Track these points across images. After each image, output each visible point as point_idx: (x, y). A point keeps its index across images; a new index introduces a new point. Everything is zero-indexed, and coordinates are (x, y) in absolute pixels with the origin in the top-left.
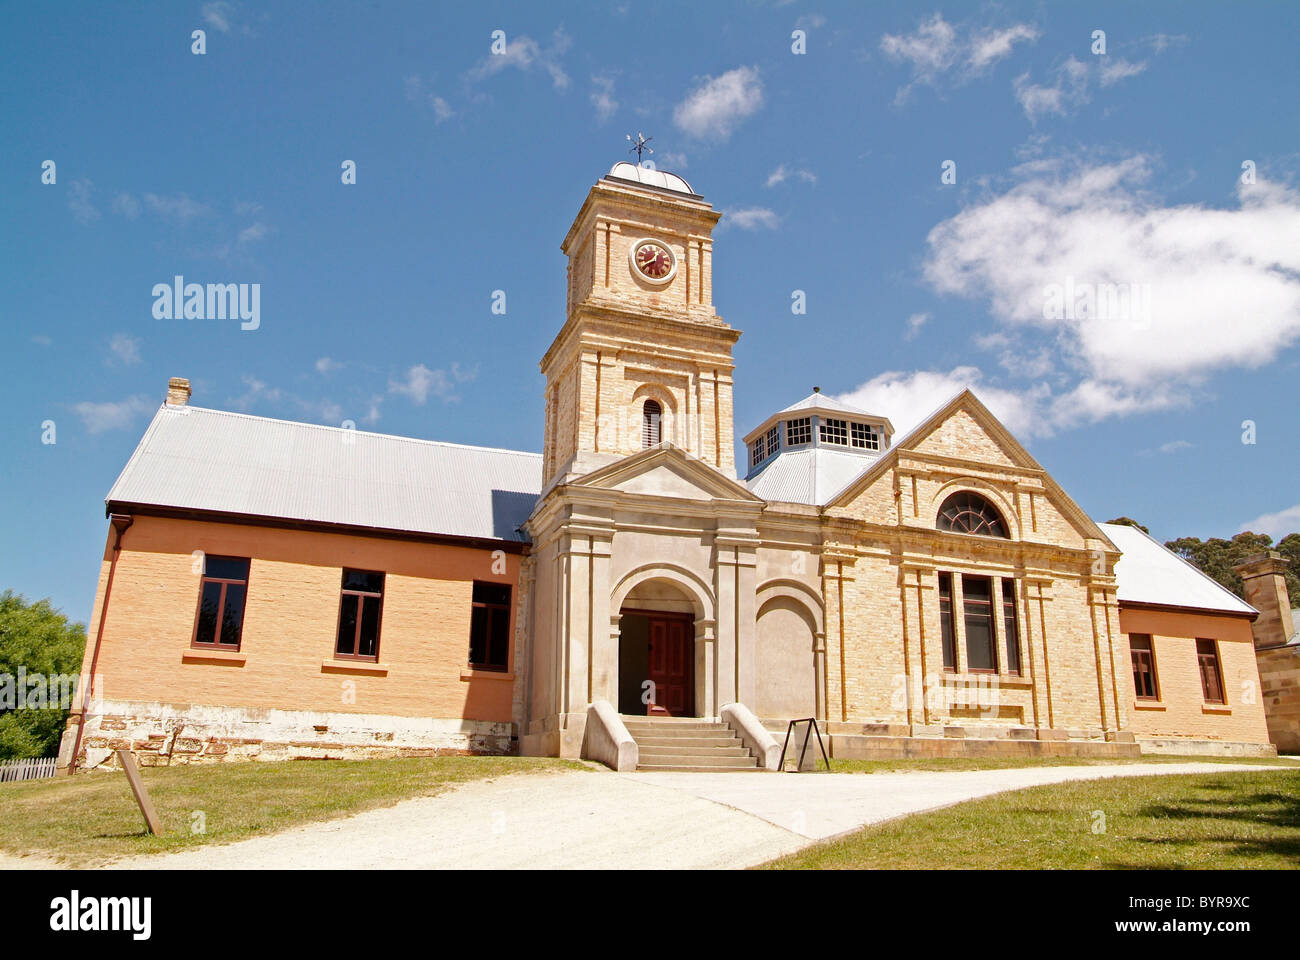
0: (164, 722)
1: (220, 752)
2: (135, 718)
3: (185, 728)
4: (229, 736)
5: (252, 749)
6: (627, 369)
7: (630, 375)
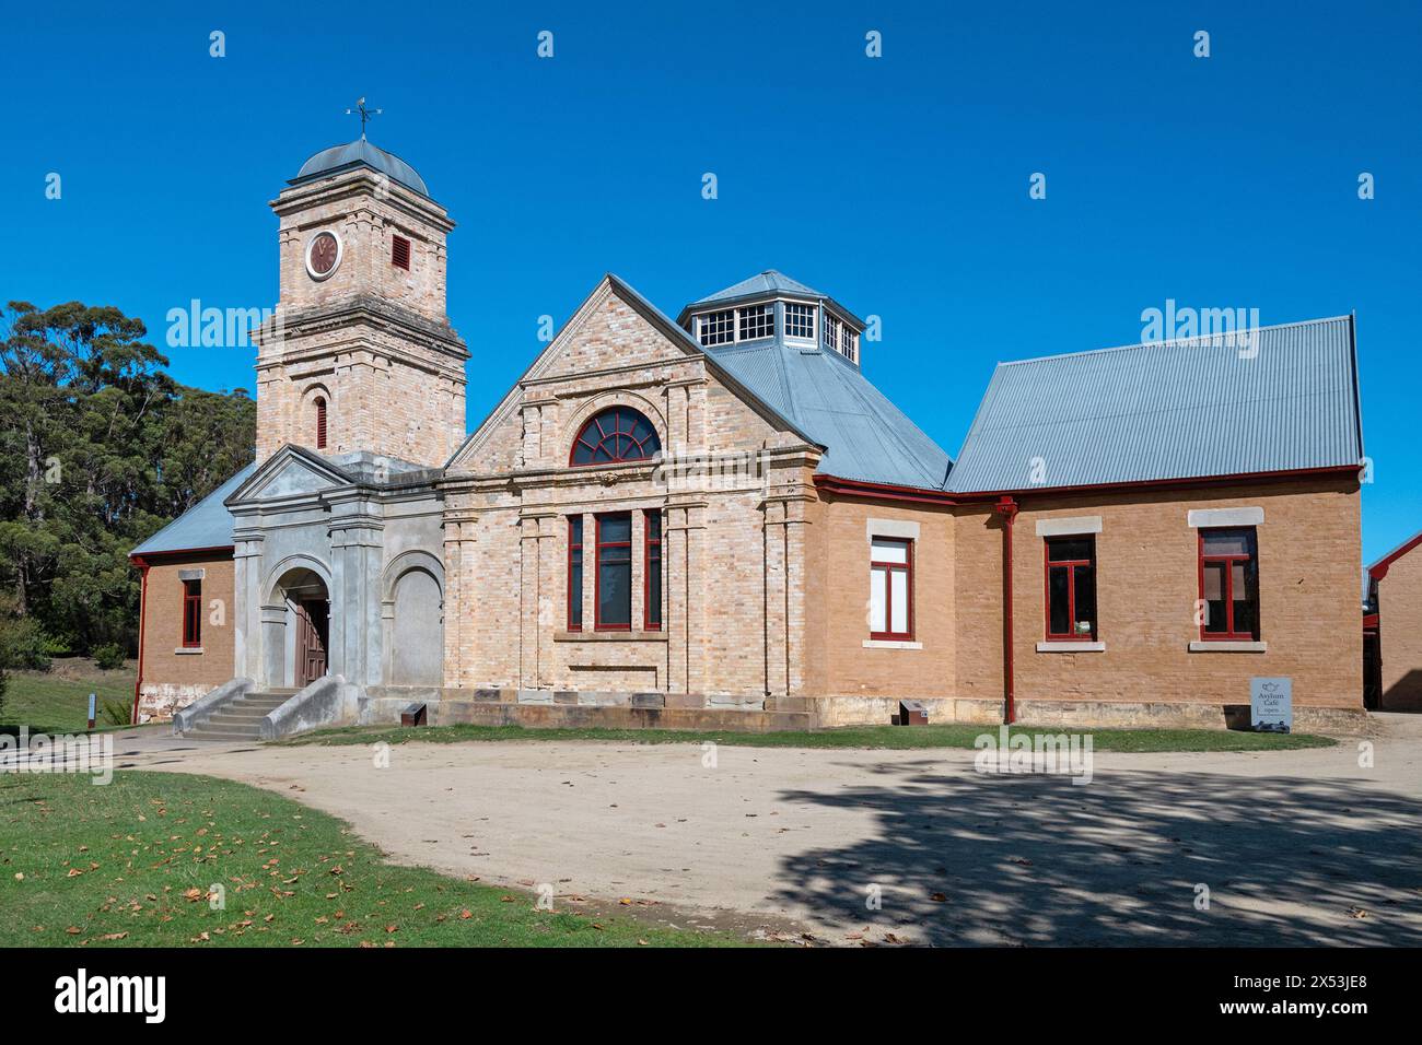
6: (294, 378)
7: (297, 382)
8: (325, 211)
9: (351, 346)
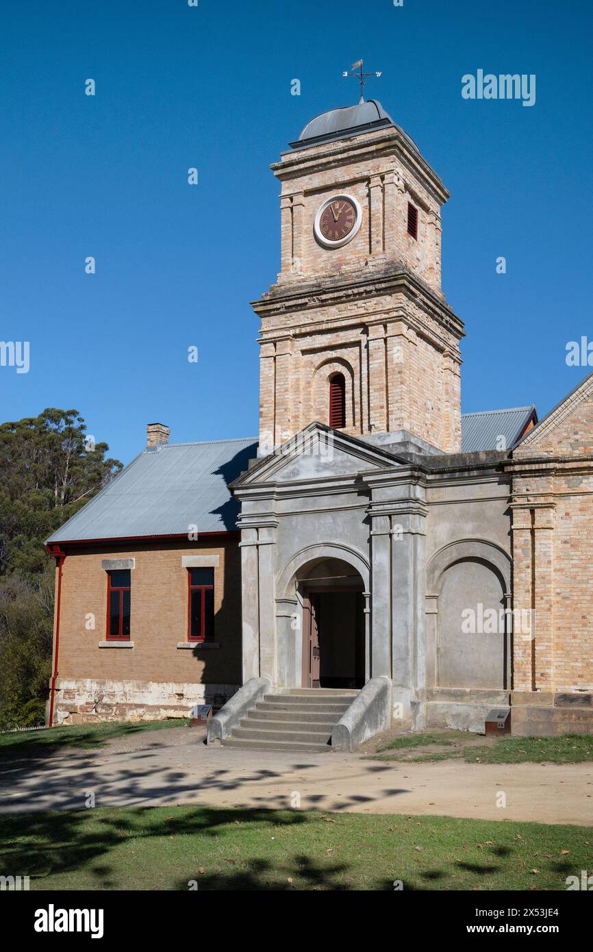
0: (93, 693)
1: (123, 714)
2: (78, 691)
3: (104, 697)
4: (128, 702)
5: (141, 711)
6: (304, 352)
7: (308, 357)
8: (341, 174)
9: (386, 316)
